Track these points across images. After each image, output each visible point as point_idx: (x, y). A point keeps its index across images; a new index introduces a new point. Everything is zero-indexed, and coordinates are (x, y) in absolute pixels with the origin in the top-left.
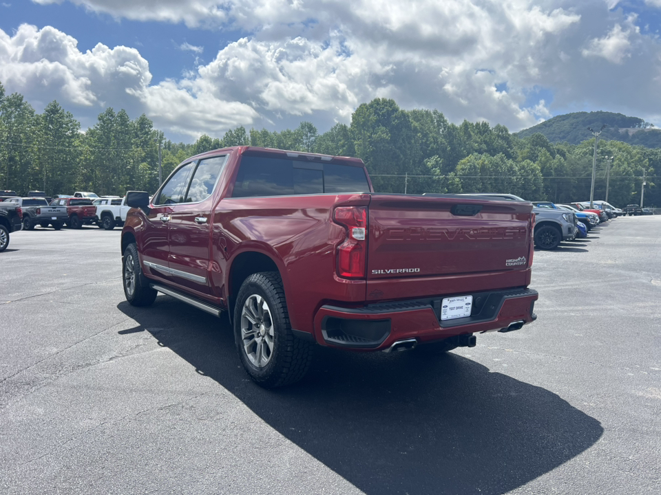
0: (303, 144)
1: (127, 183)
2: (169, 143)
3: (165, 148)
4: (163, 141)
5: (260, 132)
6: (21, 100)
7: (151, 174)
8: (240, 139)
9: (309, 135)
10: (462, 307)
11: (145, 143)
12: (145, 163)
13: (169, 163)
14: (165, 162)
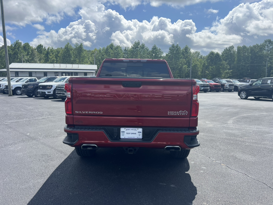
0: (265, 50)
1: (178, 74)
2: (202, 56)
3: (200, 58)
4: (199, 55)
5: (241, 47)
6: (144, 46)
7: (188, 69)
8: (231, 51)
9: (269, 45)
10: (136, 134)
11: (187, 57)
12: (186, 65)
13: (195, 65)
14: (194, 64)
